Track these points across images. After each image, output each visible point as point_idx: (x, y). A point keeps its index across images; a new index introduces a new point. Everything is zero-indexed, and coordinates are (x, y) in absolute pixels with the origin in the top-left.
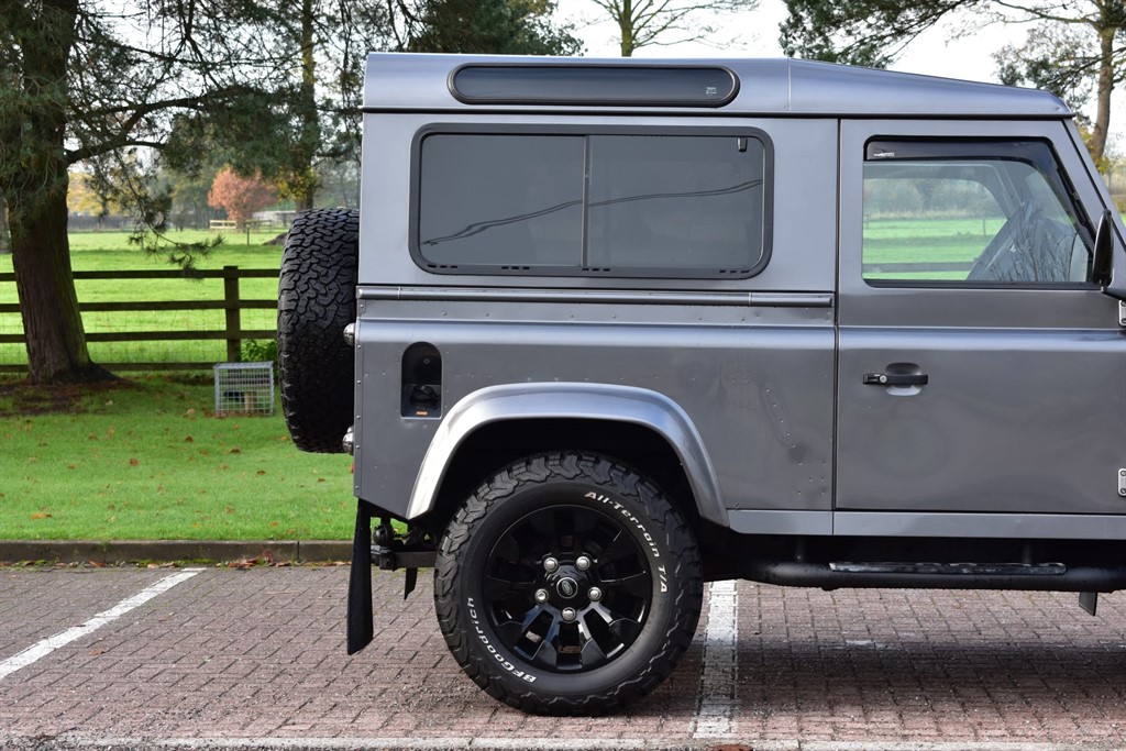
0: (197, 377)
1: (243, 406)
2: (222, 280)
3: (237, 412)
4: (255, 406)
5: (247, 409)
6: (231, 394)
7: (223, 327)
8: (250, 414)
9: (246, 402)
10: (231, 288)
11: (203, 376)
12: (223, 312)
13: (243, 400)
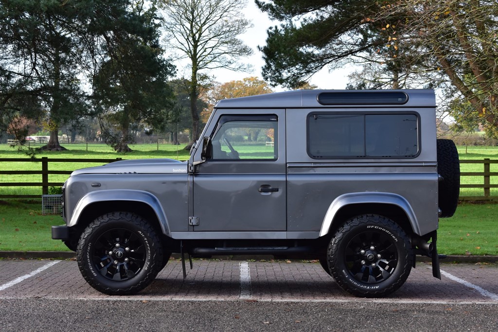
0: (30, 201)
1: (53, 211)
2: (41, 162)
3: (51, 214)
4: (58, 211)
5: (54, 212)
6: (48, 206)
7: (41, 182)
8: (56, 214)
9: (54, 210)
10: (45, 166)
11: (33, 200)
12: (41, 175)
13: (53, 209)
